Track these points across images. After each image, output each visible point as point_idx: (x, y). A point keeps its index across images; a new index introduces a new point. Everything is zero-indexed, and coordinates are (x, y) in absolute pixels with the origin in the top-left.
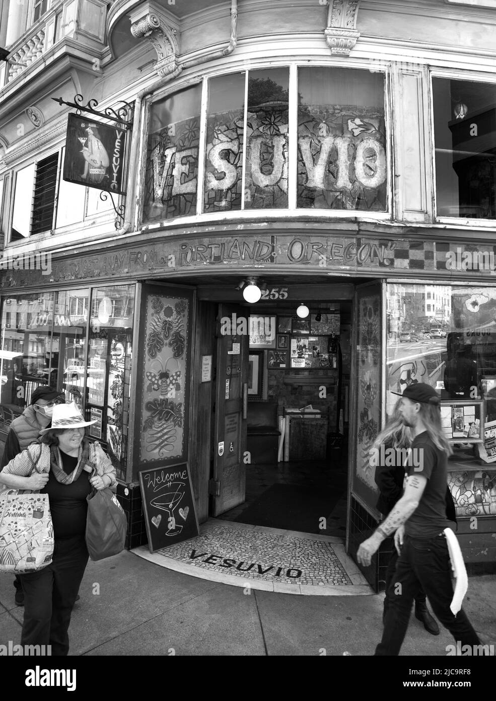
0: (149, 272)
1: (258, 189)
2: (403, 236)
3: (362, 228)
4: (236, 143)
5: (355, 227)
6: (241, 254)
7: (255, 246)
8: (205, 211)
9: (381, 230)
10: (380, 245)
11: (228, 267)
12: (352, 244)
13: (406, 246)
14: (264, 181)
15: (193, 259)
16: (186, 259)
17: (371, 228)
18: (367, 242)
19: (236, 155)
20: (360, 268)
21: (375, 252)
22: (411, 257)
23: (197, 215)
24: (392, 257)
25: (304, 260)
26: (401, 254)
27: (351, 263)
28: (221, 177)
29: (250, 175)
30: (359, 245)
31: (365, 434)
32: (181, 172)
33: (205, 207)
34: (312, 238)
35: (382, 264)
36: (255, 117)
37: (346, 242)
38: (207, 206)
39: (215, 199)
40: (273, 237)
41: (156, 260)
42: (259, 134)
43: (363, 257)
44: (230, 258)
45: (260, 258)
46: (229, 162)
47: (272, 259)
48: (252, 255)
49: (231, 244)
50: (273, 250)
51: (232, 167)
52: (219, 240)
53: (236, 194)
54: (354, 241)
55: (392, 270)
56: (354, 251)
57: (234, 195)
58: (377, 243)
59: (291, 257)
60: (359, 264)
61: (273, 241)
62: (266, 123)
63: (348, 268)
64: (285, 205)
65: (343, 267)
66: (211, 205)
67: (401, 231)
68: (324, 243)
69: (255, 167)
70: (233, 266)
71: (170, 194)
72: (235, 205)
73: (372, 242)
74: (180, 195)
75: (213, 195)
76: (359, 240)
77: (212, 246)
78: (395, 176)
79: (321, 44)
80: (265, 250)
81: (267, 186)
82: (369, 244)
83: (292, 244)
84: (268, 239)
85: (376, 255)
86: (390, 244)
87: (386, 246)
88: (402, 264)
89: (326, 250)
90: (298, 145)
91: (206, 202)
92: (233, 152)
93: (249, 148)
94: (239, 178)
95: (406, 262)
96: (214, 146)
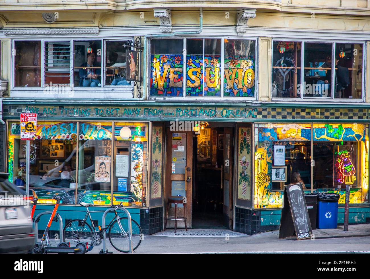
0: (159, 118)
1: (210, 89)
2: (260, 106)
3: (247, 105)
4: (199, 69)
5: (245, 105)
6: (204, 114)
7: (209, 111)
8: (187, 95)
9: (253, 105)
10: (253, 110)
11: (199, 118)
12: (243, 110)
13: (261, 110)
14: (211, 86)
15: (183, 115)
16: (180, 115)
17: (250, 105)
18: (248, 109)
19: (200, 74)
20: (246, 119)
21: (251, 112)
22: (263, 114)
23: (184, 97)
24: (256, 114)
25: (227, 116)
26: (260, 113)
27: (243, 117)
28: (193, 82)
29: (206, 82)
30: (245, 110)
31: (243, 181)
32: (173, 77)
33: (186, 94)
34: (230, 109)
35: (253, 117)
36: (207, 59)
37: (241, 109)
38: (188, 94)
39: (191, 91)
40: (216, 108)
41: (163, 114)
42: (209, 66)
43: (247, 115)
44: (199, 115)
45: (211, 115)
46: (197, 76)
47: (216, 116)
48: (208, 115)
49: (199, 110)
50: (216, 113)
51: (198, 79)
52: (194, 108)
53: (200, 90)
54: (244, 109)
55: (257, 119)
56: (244, 113)
57: (199, 90)
58: (251, 109)
59: (222, 115)
60: (245, 117)
61: (216, 110)
62: (212, 62)
63: (242, 119)
64: (220, 96)
65: (240, 119)
66: (189, 94)
67: (260, 105)
68: (234, 110)
69: (208, 80)
70: (201, 118)
71: (168, 86)
72: (200, 94)
73: (250, 109)
74: (174, 87)
75: (190, 89)
76: (245, 109)
77: (192, 110)
78: (258, 83)
79: (234, 31)
80: (213, 113)
81: (212, 87)
82: (249, 110)
83: (223, 111)
84: (214, 109)
85: (251, 114)
86: (256, 110)
87: (255, 110)
88: (260, 117)
89: (234, 113)
90: (224, 72)
91: (187, 92)
92: (199, 73)
93: (205, 72)
94: (201, 83)
95: (261, 116)
96: (190, 69)
